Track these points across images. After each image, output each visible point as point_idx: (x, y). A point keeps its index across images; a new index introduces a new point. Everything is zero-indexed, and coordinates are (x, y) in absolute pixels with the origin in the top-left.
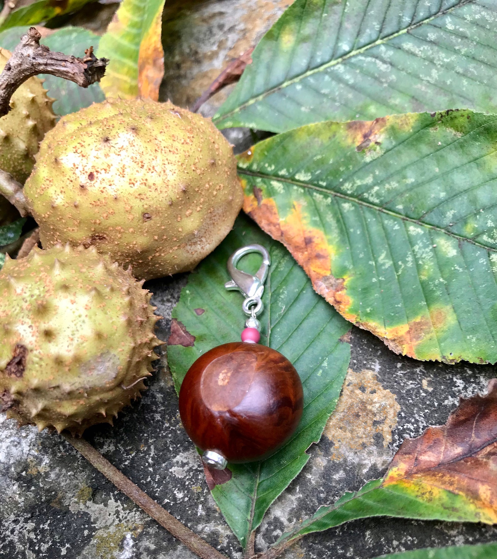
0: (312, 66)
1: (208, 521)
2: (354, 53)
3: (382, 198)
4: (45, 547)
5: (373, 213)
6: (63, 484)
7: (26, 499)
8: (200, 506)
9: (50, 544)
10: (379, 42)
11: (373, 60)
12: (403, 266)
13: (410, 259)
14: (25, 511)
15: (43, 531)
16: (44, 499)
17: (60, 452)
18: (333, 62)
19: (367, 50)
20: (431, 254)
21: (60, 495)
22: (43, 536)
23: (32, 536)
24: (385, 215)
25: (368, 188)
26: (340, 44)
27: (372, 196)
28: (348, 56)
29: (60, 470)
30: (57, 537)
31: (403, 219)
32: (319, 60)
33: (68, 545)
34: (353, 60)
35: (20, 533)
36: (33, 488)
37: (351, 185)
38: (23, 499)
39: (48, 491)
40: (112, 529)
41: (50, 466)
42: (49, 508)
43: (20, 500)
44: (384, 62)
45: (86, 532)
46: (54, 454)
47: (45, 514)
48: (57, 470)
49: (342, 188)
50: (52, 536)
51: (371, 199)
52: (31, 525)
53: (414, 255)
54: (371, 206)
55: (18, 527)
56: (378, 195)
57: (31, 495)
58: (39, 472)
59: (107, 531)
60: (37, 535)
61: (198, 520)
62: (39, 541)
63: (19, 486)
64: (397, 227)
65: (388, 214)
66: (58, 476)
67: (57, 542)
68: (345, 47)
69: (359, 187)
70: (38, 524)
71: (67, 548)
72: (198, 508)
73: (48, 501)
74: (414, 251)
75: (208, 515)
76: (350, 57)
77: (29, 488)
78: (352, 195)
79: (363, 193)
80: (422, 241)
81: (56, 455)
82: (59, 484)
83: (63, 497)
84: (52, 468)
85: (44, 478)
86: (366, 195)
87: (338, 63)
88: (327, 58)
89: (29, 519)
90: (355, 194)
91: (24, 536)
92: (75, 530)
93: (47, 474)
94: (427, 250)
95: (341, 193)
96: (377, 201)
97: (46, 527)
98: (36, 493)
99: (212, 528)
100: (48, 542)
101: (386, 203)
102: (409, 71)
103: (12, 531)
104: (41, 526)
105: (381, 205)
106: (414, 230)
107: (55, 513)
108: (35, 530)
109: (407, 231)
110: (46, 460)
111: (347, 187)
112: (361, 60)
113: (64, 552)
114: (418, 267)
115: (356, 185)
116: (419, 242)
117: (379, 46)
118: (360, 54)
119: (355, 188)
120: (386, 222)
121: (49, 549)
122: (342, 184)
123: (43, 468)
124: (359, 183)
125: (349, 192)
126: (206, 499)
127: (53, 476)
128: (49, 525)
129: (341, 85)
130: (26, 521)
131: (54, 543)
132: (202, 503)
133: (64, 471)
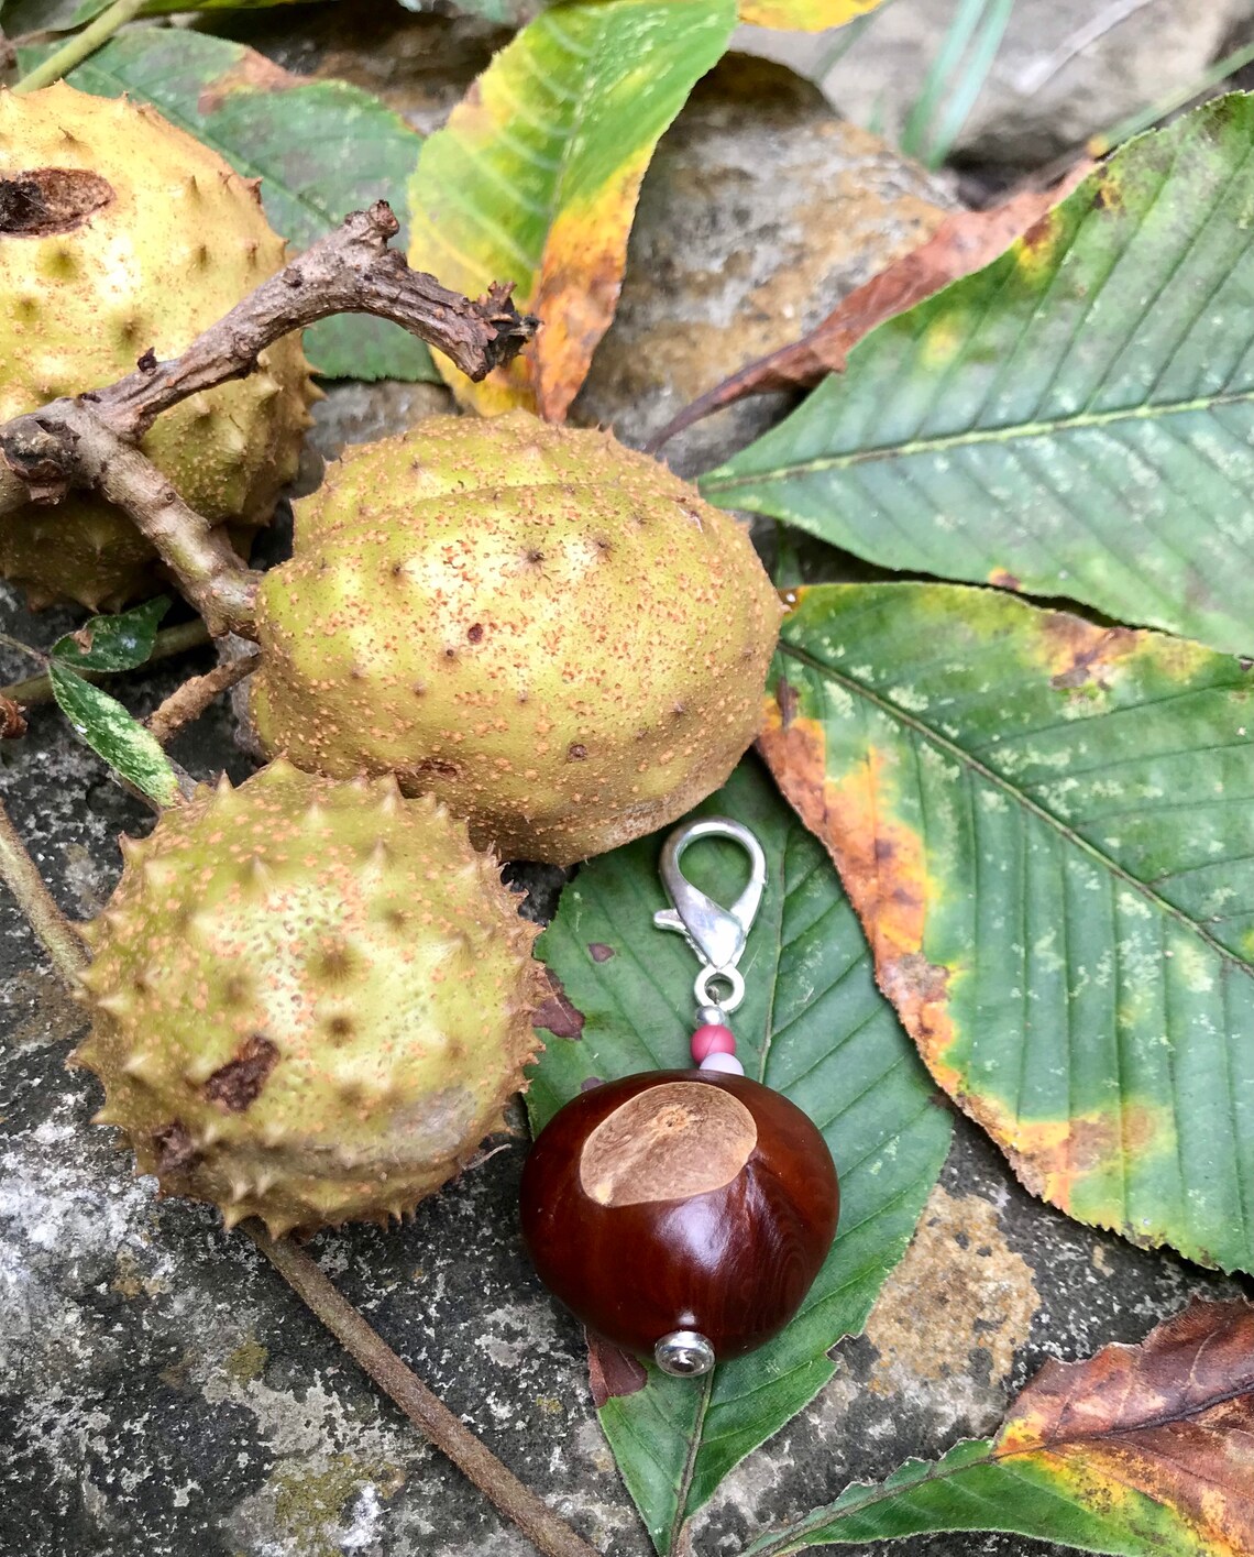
0: (982, 423)
1: (571, 1488)
2: (1082, 420)
3: (1079, 811)
4: (131, 1480)
5: (1049, 837)
6: (199, 1330)
7: (97, 1352)
8: (557, 1450)
9: (147, 1474)
10: (1143, 411)
11: (1123, 450)
12: (1086, 981)
13: (1106, 968)
14: (92, 1382)
15: (128, 1438)
16: (145, 1359)
17: (206, 1250)
18: (1032, 428)
19: (1113, 421)
20: (1155, 971)
21: (188, 1356)
22: (128, 1451)
23: (100, 1446)
24: (1074, 848)
25: (1053, 776)
26: (1057, 392)
27: (1058, 797)
28: (1069, 423)
29: (198, 1296)
30: (166, 1459)
31: (1113, 872)
32: (1001, 415)
33: (192, 1485)
34: (1079, 437)
35: (68, 1433)
36: (118, 1328)
37: (1015, 756)
38: (89, 1351)
39: (163, 1343)
40: (317, 1465)
41: (174, 1281)
42: (152, 1382)
43: (81, 1354)
44: (1147, 463)
45: (243, 1459)
46: (190, 1252)
47: (140, 1396)
48: (191, 1293)
49: (993, 756)
50: (152, 1455)
51: (1054, 804)
52: (99, 1419)
53: (1118, 962)
54: (1048, 817)
55: (65, 1419)
56: (1071, 801)
57: (111, 1344)
58: (143, 1292)
59: (305, 1466)
60: (112, 1446)
61: (549, 1484)
62: (118, 1464)
63: (83, 1317)
64: (1093, 885)
65: (1080, 847)
66: (191, 1308)
67: (164, 1473)
68: (1068, 402)
69: (1033, 768)
70: (118, 1418)
71: (192, 1493)
72: (550, 1453)
73: (155, 1368)
74: (1118, 952)
75: (573, 1474)
76: (1073, 428)
77: (108, 1324)
78: (1012, 781)
79: (1038, 783)
80: (1142, 935)
81: (194, 1257)
82: (191, 1328)
83: (196, 1363)
84: (178, 1286)
85: (156, 1309)
86: (1043, 790)
87: (1042, 434)
88: (1022, 414)
89: (98, 1402)
90: (1020, 780)
91: (75, 1443)
92: (211, 1447)
93: (164, 1301)
94: (1150, 959)
95: (988, 767)
96: (1065, 812)
97: (138, 1428)
98: (128, 1342)
99: (580, 1507)
100: (141, 1469)
101: (1085, 824)
102: (1196, 501)
103: (48, 1427)
104: (126, 1426)
105: (1071, 823)
106: (1131, 903)
107: (167, 1396)
108: (108, 1433)
109: (1116, 901)
110: (168, 1265)
111: (1006, 756)
112: (1093, 442)
113: (181, 1499)
114: (1120, 994)
115: (1027, 761)
116: (1135, 934)
117: (1141, 420)
118: (1094, 426)
119: (1023, 766)
120: (1072, 865)
121: (142, 1488)
122: (996, 747)
123: (155, 1284)
124: (1035, 757)
125: (1007, 771)
126: (572, 1437)
127: (178, 1306)
128: (146, 1426)
129: (1040, 489)
130: (87, 1407)
131: (158, 1472)
132: (560, 1441)
133: (207, 1297)
